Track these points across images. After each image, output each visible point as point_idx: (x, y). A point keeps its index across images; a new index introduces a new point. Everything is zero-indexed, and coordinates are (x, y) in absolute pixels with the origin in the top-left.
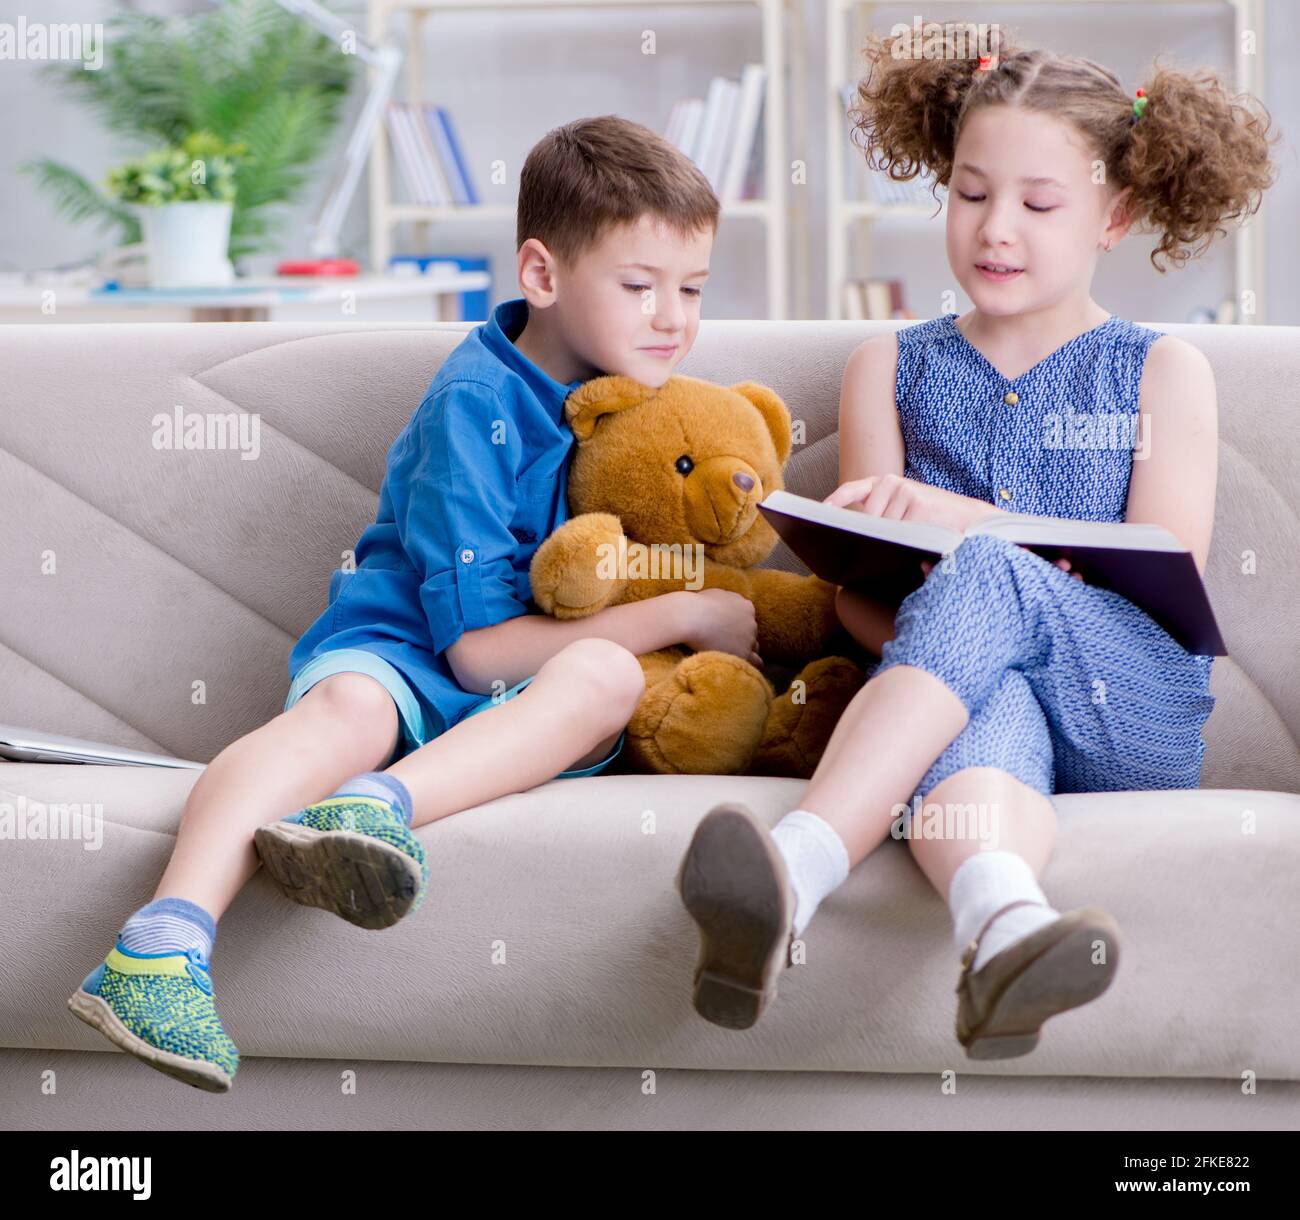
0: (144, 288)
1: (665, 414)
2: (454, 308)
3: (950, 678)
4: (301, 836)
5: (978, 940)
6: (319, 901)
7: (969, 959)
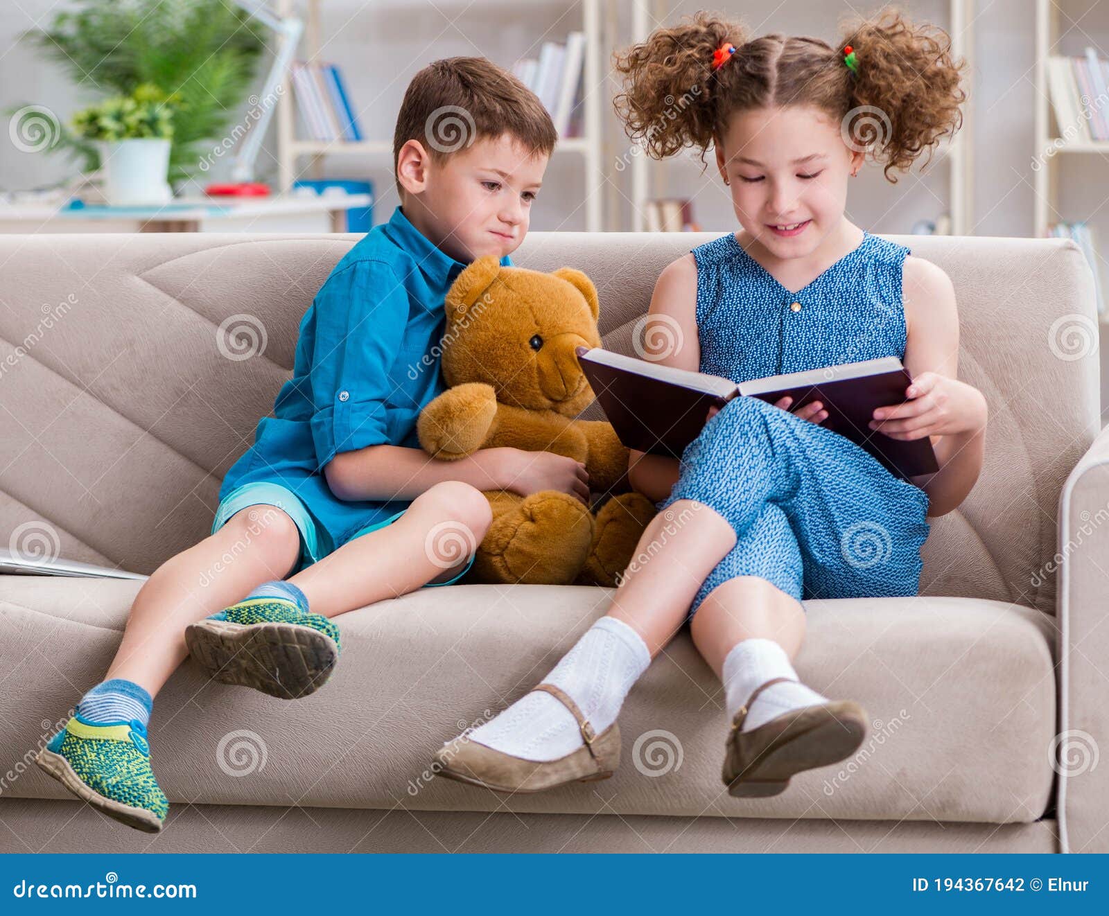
0: (102, 206)
1: (518, 303)
2: (343, 222)
3: (719, 507)
4: (229, 629)
5: (748, 707)
6: (243, 680)
7: (740, 721)
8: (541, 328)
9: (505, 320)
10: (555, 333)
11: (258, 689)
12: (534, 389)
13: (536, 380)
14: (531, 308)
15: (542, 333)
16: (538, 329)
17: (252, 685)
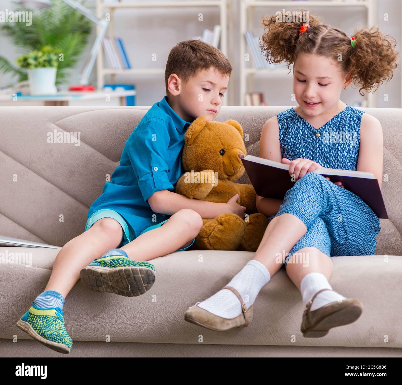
0: (29, 95)
1: (214, 136)
2: (125, 102)
3: (301, 217)
4: (103, 270)
5: (312, 301)
6: (109, 290)
7: (309, 306)
8: (224, 147)
9: (210, 144)
10: (230, 148)
11: (116, 293)
12: (221, 171)
13: (222, 168)
14: (220, 138)
15: (224, 148)
16: (222, 147)
17: (114, 292)
